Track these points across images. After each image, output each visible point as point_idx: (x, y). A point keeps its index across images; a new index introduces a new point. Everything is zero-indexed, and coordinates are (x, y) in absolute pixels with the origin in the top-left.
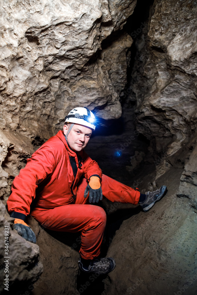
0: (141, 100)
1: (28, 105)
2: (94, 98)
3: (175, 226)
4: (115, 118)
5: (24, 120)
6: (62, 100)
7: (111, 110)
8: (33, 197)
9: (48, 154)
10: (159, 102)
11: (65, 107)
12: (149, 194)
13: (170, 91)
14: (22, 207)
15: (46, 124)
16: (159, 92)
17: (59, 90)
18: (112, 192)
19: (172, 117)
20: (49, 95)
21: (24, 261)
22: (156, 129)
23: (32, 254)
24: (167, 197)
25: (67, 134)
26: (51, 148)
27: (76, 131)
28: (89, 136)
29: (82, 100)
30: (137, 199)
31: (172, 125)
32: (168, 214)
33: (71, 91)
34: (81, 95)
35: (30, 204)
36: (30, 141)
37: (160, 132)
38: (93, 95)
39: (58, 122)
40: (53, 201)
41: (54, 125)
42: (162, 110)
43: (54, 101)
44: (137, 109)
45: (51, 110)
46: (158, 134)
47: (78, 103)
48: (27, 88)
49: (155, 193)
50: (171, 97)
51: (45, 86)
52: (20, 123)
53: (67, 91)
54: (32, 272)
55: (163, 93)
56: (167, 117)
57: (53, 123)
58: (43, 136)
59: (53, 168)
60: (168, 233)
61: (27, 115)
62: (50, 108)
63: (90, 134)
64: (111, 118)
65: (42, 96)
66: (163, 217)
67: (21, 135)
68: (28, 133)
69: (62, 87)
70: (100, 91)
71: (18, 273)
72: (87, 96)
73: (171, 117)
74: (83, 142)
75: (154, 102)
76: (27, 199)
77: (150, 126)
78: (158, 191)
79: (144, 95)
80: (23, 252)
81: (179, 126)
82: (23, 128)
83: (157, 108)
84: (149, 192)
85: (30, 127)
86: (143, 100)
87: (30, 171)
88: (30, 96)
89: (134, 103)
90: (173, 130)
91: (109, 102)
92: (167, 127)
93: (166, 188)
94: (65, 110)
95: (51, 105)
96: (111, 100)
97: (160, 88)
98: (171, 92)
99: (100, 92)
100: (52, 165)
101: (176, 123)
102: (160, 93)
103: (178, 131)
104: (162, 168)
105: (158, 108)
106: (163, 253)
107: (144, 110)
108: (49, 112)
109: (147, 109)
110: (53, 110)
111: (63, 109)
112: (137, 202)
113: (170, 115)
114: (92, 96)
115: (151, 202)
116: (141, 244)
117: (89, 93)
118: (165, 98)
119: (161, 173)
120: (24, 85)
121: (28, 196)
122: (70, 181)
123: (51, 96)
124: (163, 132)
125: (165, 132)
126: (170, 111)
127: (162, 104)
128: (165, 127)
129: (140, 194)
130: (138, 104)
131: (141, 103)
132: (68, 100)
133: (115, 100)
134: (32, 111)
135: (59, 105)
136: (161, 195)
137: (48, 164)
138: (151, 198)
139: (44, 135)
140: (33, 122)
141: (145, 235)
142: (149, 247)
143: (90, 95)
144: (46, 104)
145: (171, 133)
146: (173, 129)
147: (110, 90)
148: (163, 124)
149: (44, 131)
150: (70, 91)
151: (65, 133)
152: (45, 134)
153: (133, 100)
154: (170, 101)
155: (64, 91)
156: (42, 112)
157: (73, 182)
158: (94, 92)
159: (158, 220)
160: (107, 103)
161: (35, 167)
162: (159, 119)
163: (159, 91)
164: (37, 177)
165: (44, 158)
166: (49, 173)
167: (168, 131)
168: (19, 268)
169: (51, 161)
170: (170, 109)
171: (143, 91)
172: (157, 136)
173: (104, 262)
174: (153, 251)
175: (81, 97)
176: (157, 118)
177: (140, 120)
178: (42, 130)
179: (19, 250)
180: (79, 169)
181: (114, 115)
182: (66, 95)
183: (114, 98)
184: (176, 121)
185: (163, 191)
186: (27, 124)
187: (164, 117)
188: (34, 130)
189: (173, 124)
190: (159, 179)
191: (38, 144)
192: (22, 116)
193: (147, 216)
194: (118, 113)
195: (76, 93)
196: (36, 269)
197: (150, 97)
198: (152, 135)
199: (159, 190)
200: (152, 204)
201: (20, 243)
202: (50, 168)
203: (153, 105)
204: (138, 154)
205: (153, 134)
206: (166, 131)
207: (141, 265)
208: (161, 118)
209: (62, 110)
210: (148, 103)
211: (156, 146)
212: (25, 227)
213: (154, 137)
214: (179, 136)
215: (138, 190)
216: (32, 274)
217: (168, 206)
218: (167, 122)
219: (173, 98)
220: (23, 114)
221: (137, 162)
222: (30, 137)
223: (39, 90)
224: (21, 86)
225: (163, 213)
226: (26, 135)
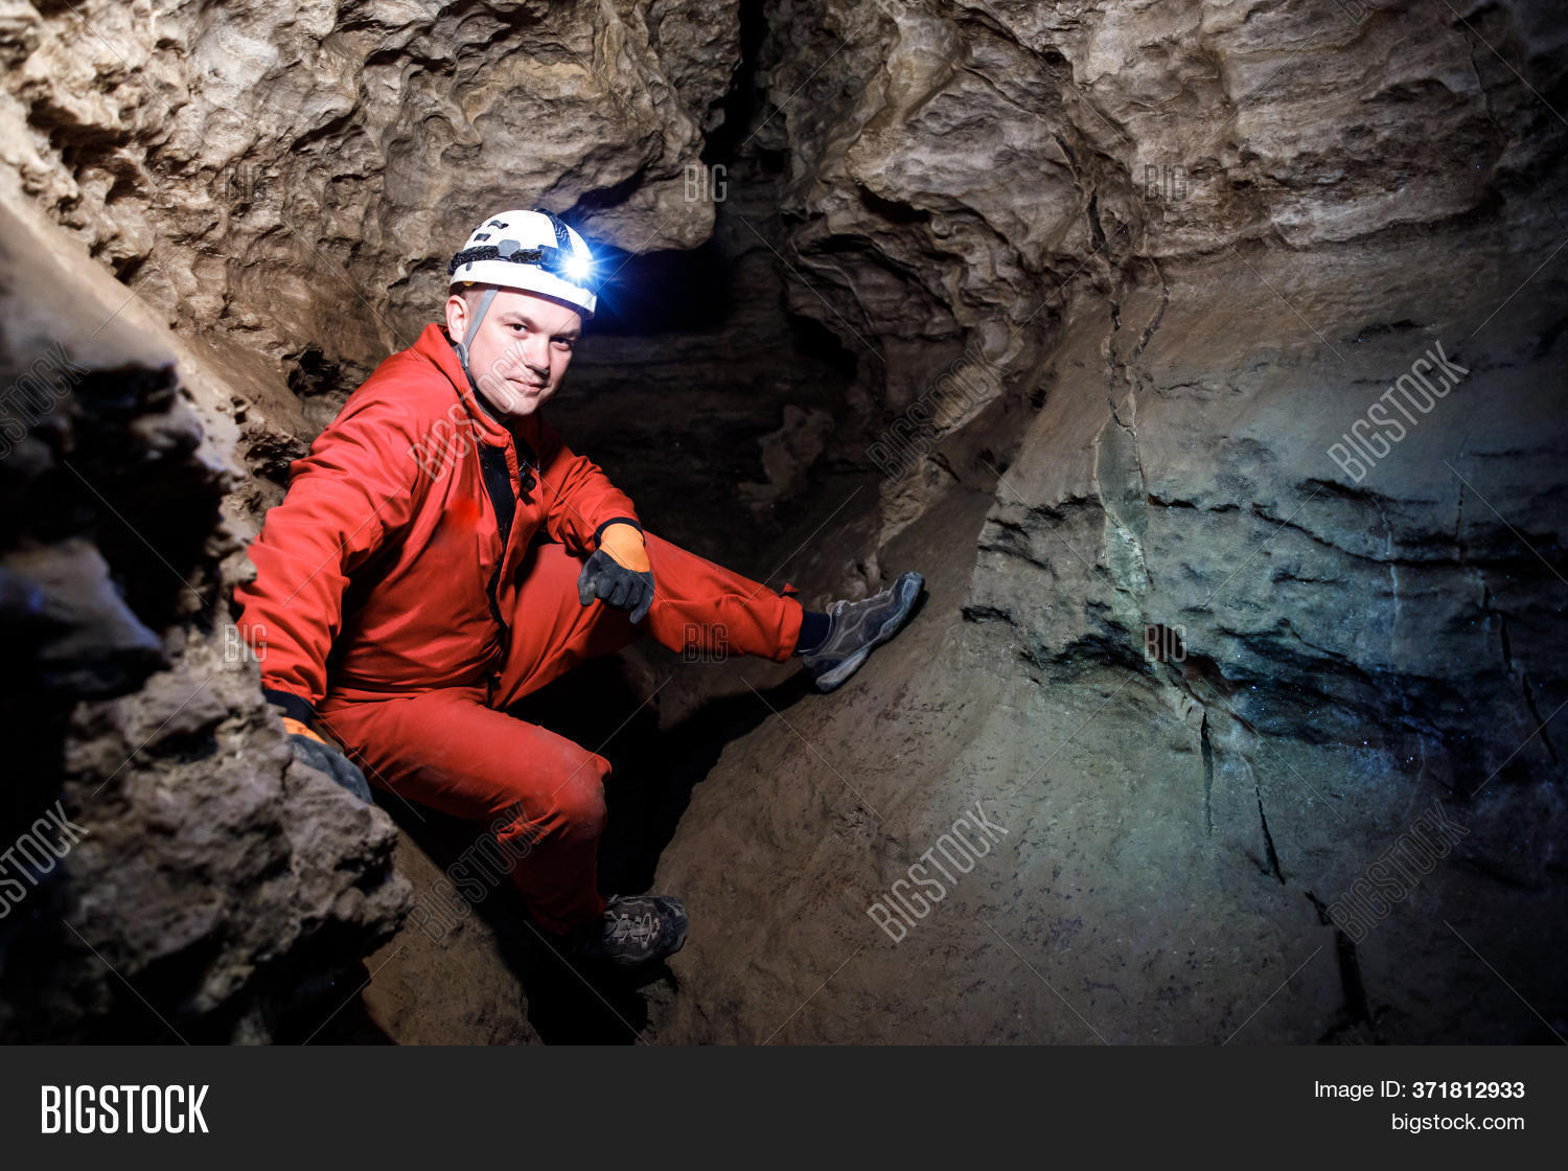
0: (810, 148)
1: (263, 199)
2: (575, 148)
3: (948, 741)
4: (682, 246)
5: (244, 272)
6: (419, 162)
7: (663, 205)
8: (333, 629)
9: (386, 439)
10: (899, 168)
11: (435, 198)
12: (843, 614)
13: (948, 116)
14: (297, 668)
15: (347, 285)
16: (897, 124)
17: (401, 118)
18: (674, 606)
19: (961, 243)
20: (359, 141)
21: (349, 857)
22: (887, 296)
23: (375, 833)
24: (926, 624)
25: (466, 338)
26: (400, 413)
27: (511, 325)
28: (568, 342)
29: (516, 161)
30: (790, 637)
31: (961, 285)
32: (921, 693)
33: (461, 117)
34: (511, 137)
35: (326, 654)
36: (278, 376)
37: (905, 316)
38: (570, 136)
39: (402, 272)
40: (410, 654)
41: (381, 288)
42: (911, 208)
43: (378, 172)
44: (791, 198)
45: (367, 214)
46: (896, 322)
47: (495, 173)
48: (261, 122)
49: (869, 607)
50: (955, 148)
51: (342, 105)
52: (229, 289)
53: (443, 118)
54: (375, 899)
55: (916, 128)
56: (938, 242)
57: (377, 280)
58: (334, 348)
59: (413, 500)
60: (919, 771)
61: (256, 248)
62: (362, 205)
63: (572, 334)
64: (660, 244)
65: (323, 151)
66: (900, 710)
67: (236, 349)
68: (270, 336)
69: (416, 100)
70: (604, 115)
71: (332, 896)
72: (540, 140)
73: (956, 244)
74: (544, 374)
75: (875, 172)
76: (311, 635)
77: (857, 285)
78: (884, 600)
79: (828, 126)
80: (342, 823)
81: (991, 286)
82: (245, 314)
83: (885, 200)
84: (841, 603)
85: (273, 308)
86: (821, 153)
87: (311, 515)
88: (274, 157)
89: (776, 161)
90: (966, 304)
91: (651, 169)
92: (936, 292)
93: (922, 585)
94: (434, 210)
95: (364, 192)
96: (662, 156)
97: (905, 103)
98: (953, 123)
99: (606, 119)
100: (406, 486)
101: (978, 275)
102: (904, 127)
103: (991, 313)
104: (909, 492)
105: (892, 198)
106: (894, 850)
107: (826, 205)
108: (356, 227)
109: (843, 200)
110: (375, 213)
111: (423, 209)
112: (788, 648)
113: (950, 235)
114: (568, 137)
115: (850, 648)
116: (806, 827)
117: (550, 126)
118: (928, 149)
119: (906, 515)
120: (248, 110)
121: (315, 623)
122: (484, 561)
123: (367, 145)
124: (920, 314)
125: (932, 315)
126: (950, 213)
127: (913, 179)
128: (927, 290)
129: (804, 611)
130: (799, 168)
131: (812, 165)
132: (446, 160)
133: (682, 156)
134: (279, 227)
135: (405, 187)
136: (897, 618)
137: (389, 484)
138: (851, 630)
139: (338, 342)
140: (286, 281)
141: (820, 788)
142: (840, 833)
143: (558, 136)
144: (342, 185)
145: (956, 322)
146: (967, 300)
147: (654, 105)
148: (918, 275)
149: (338, 322)
150: (456, 120)
151: (457, 335)
152: (343, 335)
153: (772, 146)
154: (949, 166)
155: (426, 120)
156: (324, 228)
157: (499, 563)
158: (575, 118)
159: (880, 720)
160: (642, 171)
161: (332, 499)
162: (902, 252)
163: (899, 114)
164: (341, 540)
165: (369, 457)
166: (393, 523)
167: (945, 311)
168: (332, 878)
169: (404, 471)
170: (953, 205)
171: (825, 103)
172: (893, 334)
173: (638, 919)
174: (855, 846)
175: (513, 146)
176: (891, 246)
177: (805, 254)
178: (329, 320)
179: (325, 819)
180: (520, 503)
181: (675, 231)
182: (438, 139)
183: (674, 147)
184: (980, 263)
185: (908, 596)
186: (259, 291)
187: (923, 242)
188: (293, 318)
189: (967, 280)
190: (895, 543)
191: (310, 388)
192: (236, 255)
193: (832, 707)
194: (694, 223)
195: (485, 124)
196: (389, 890)
197: (855, 143)
198: (866, 327)
199: (889, 592)
200: (859, 657)
201: (324, 793)
202: (400, 502)
203: (867, 185)
204: (801, 423)
205: (871, 324)
206: (935, 311)
207: (803, 908)
208: (908, 247)
209: (419, 214)
210: (842, 172)
211: (883, 385)
212: (318, 747)
213: (877, 339)
214: (992, 336)
215: (792, 595)
216: (379, 906)
217: (924, 660)
218: (936, 267)
219: (967, 151)
220: (241, 243)
221: (794, 463)
222: (278, 354)
223: (312, 127)
224: (233, 113)
225: (904, 691)
226: (261, 345)
